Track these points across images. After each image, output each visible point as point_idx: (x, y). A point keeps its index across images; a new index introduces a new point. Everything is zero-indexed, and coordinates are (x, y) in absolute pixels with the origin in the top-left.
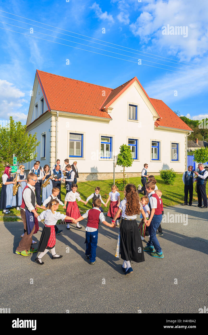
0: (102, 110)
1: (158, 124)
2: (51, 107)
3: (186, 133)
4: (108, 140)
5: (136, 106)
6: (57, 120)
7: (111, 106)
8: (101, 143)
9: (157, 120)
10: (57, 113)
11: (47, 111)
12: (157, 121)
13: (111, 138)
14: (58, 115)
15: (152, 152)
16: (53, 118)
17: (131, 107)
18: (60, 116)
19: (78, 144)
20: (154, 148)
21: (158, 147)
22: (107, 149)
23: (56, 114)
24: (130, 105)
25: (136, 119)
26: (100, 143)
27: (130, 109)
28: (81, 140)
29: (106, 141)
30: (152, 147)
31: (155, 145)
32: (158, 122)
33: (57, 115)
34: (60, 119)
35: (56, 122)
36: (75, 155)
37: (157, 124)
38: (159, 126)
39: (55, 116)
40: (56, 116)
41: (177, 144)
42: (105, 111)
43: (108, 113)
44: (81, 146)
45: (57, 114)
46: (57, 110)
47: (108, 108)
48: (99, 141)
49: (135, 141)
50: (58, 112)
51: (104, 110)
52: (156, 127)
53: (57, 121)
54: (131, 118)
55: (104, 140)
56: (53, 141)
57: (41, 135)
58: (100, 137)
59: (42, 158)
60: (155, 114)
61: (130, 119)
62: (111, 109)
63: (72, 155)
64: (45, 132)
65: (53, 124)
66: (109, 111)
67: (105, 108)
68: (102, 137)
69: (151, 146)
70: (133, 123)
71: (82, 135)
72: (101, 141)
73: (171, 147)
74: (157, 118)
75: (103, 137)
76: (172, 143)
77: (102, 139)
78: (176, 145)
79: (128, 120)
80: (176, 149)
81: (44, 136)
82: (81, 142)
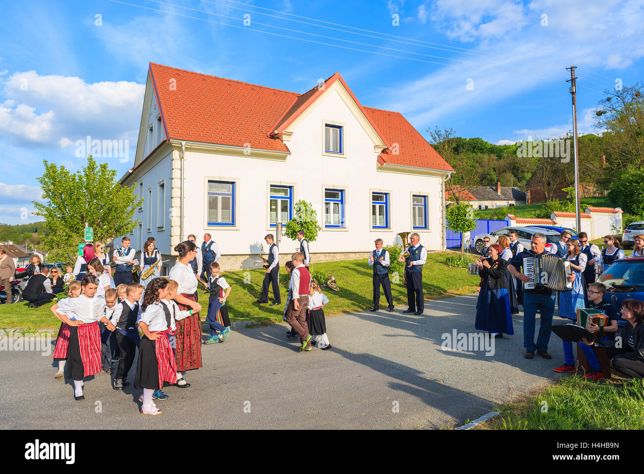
0: (273, 137)
1: (385, 159)
2: (171, 135)
3: (442, 176)
4: (286, 192)
5: (340, 127)
6: (182, 158)
7: (289, 129)
8: (271, 197)
9: (383, 152)
10: (181, 144)
11: (164, 142)
12: (382, 154)
13: (290, 187)
14: (183, 148)
15: (374, 213)
16: (176, 154)
17: (331, 129)
18: (187, 149)
19: (225, 200)
20: (377, 206)
21: (386, 203)
22: (284, 209)
23: (181, 146)
24: (327, 125)
25: (341, 152)
26: (269, 199)
27: (327, 133)
28: (231, 192)
29: (282, 194)
30: (373, 203)
31: (380, 199)
32: (384, 156)
33: (181, 148)
34: (187, 154)
35: (181, 161)
36: (220, 221)
37: (381, 160)
38: (385, 163)
39: (179, 151)
40: (180, 149)
41: (425, 197)
42: (278, 138)
43: (284, 142)
44: (230, 204)
45: (182, 146)
46: (182, 139)
47: (283, 132)
48: (266, 195)
49: (340, 193)
50: (184, 143)
51: (276, 136)
52: (379, 165)
53: (183, 160)
54: (331, 149)
55: (279, 191)
56: (175, 197)
57: (157, 186)
58: (269, 187)
59: (159, 228)
60: (378, 142)
61: (327, 151)
62: (290, 134)
63: (213, 221)
64: (163, 180)
65: (176, 164)
66: (284, 138)
67: (276, 132)
68: (271, 186)
69: (372, 201)
70: (334, 160)
71: (233, 183)
72: (269, 194)
73: (412, 203)
74: (383, 148)
75: (275, 188)
76: (414, 196)
77: (272, 190)
78: (423, 198)
79: (325, 154)
80: (423, 207)
81: (162, 186)
82: (231, 197)
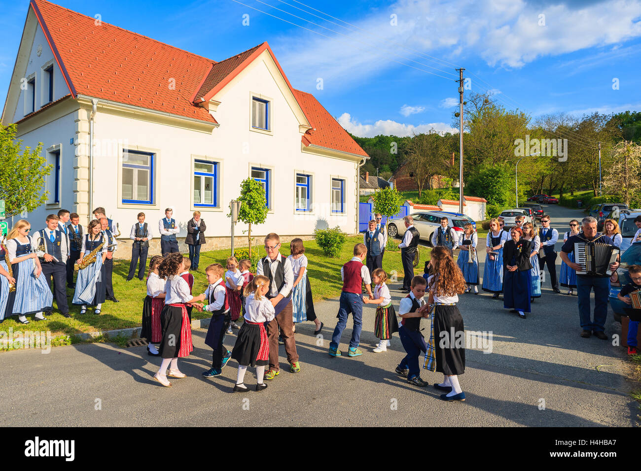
0: (197, 104)
1: (309, 139)
2: (78, 88)
3: (357, 160)
4: (209, 169)
5: (266, 102)
6: (92, 119)
7: (217, 98)
8: (196, 173)
9: (307, 132)
10: (92, 102)
11: (68, 97)
12: (306, 134)
13: (215, 163)
14: (95, 107)
15: (297, 196)
16: (82, 114)
17: (257, 103)
18: (99, 109)
19: (142, 175)
20: (300, 187)
21: (308, 186)
22: (207, 187)
23: (91, 104)
24: (254, 98)
25: (266, 128)
26: (193, 175)
27: (254, 106)
28: (149, 165)
29: (205, 171)
30: (297, 185)
31: (304, 181)
32: (308, 136)
33: (92, 107)
34: (99, 116)
35: (89, 122)
36: (135, 198)
37: (306, 141)
38: (310, 144)
39: (87, 110)
40: (89, 108)
41: (342, 180)
42: (202, 107)
43: (210, 112)
44: (149, 179)
45: (93, 104)
46: (93, 96)
47: (210, 100)
48: (190, 171)
49: (265, 172)
50: (95, 101)
51: (200, 105)
52: (304, 146)
53: (92, 122)
54: (257, 125)
55: (201, 167)
56: (82, 167)
57: (47, 152)
58: (193, 162)
59: (48, 205)
60: (303, 120)
61: (254, 126)
62: (217, 104)
63: (128, 198)
64: (59, 146)
65: (83, 126)
66: (211, 107)
67: (203, 99)
68: (196, 160)
69: (296, 183)
70: (260, 136)
71: (151, 154)
72: (194, 170)
73: (332, 187)
74: (307, 128)
75: (199, 163)
76: (333, 179)
77: (197, 166)
78: (340, 182)
79: (252, 129)
80: (340, 191)
81: (56, 154)
82: (149, 171)
